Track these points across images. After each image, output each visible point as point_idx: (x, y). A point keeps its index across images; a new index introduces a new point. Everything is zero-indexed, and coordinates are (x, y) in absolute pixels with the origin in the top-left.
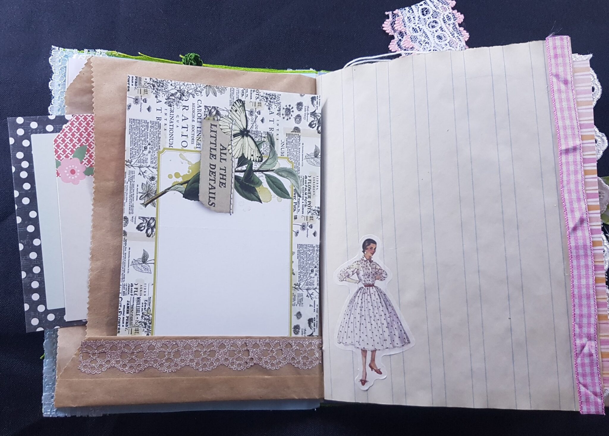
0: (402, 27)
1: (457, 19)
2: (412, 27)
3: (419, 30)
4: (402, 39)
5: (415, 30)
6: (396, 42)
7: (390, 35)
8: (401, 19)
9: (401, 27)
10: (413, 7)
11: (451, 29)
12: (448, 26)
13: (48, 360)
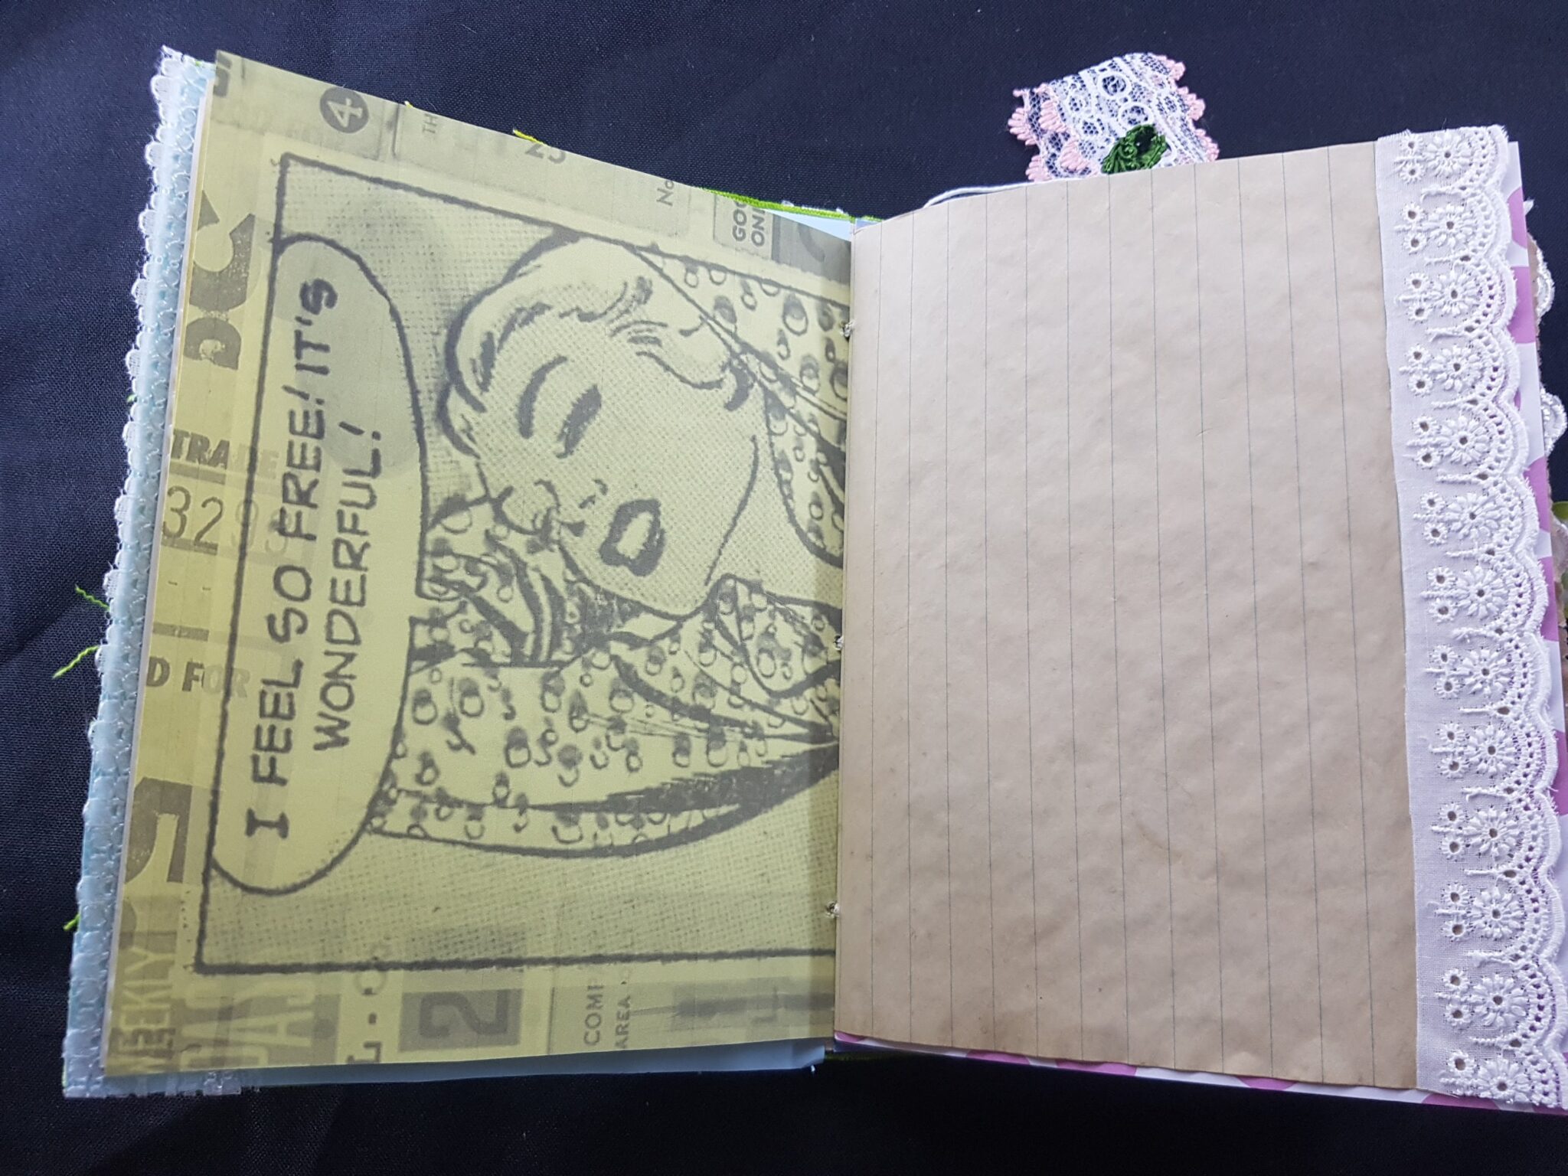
0: (1058, 123)
1: (1188, 109)
2: (1081, 121)
3: (1099, 128)
4: (1057, 153)
5: (1089, 128)
6: (1043, 161)
7: (1029, 146)
8: (1055, 105)
9: (1054, 124)
10: (1083, 74)
11: (1178, 130)
12: (1171, 122)
13: (88, 934)
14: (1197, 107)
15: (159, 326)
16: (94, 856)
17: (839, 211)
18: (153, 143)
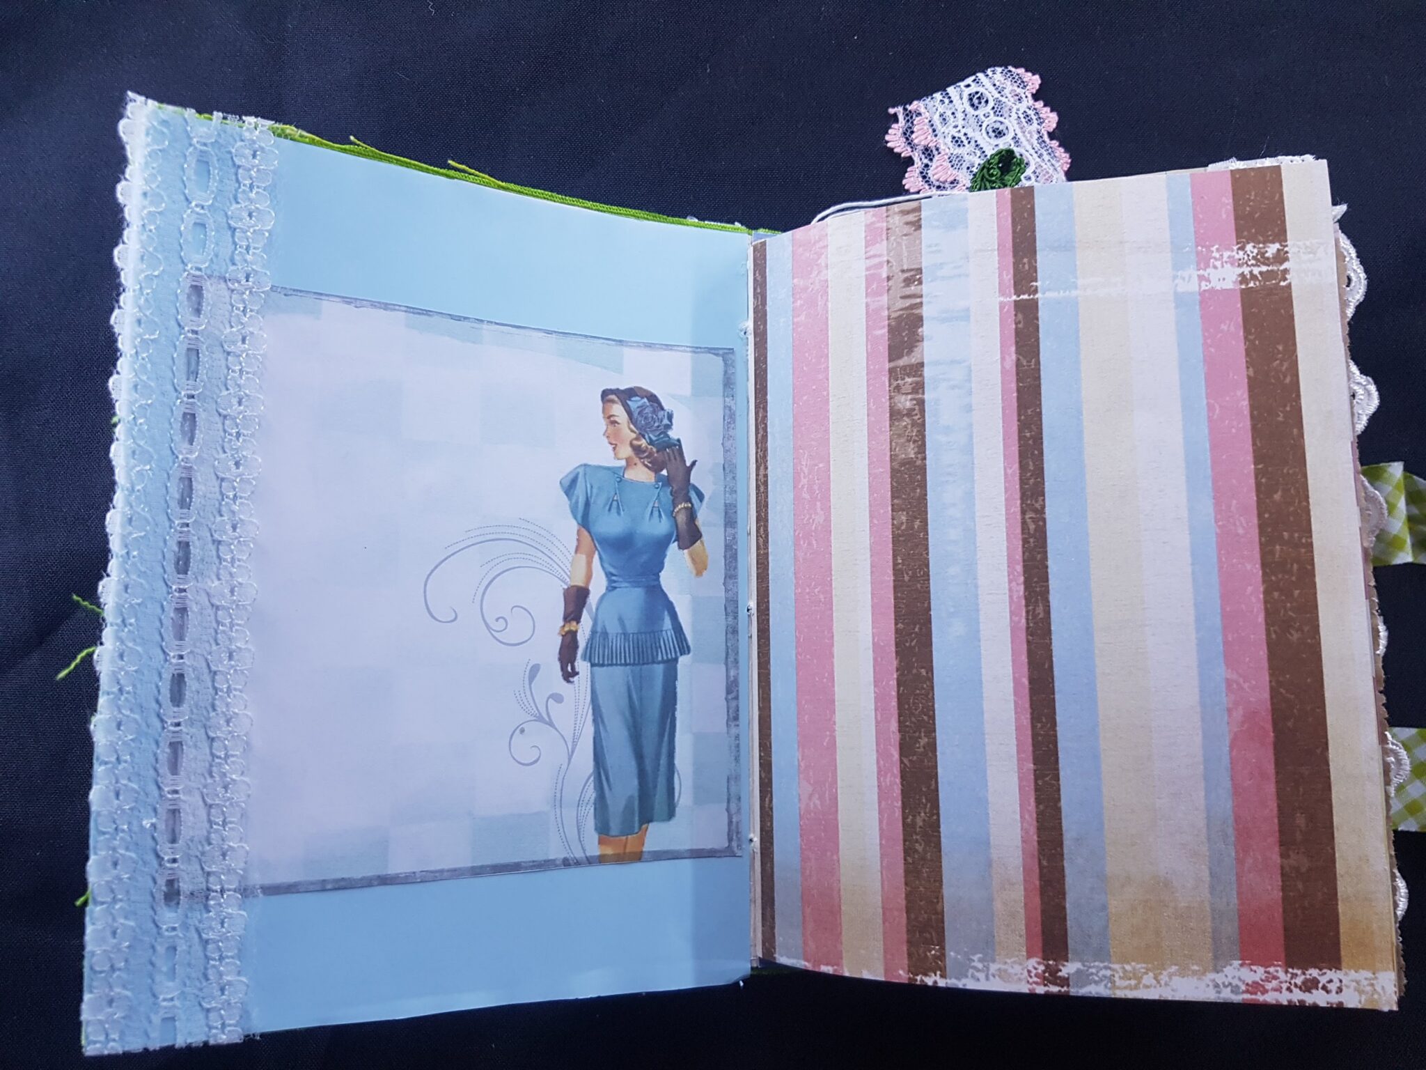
0: (929, 138)
1: (1043, 122)
2: (950, 136)
3: (966, 142)
4: (930, 164)
5: (957, 141)
6: (918, 171)
7: (905, 158)
8: (927, 121)
9: (926, 138)
10: (950, 90)
11: (1035, 143)
12: (1028, 135)
13: (98, 908)
14: (1051, 119)
15: (137, 353)
16: (102, 838)
17: (737, 225)
18: (123, 183)
